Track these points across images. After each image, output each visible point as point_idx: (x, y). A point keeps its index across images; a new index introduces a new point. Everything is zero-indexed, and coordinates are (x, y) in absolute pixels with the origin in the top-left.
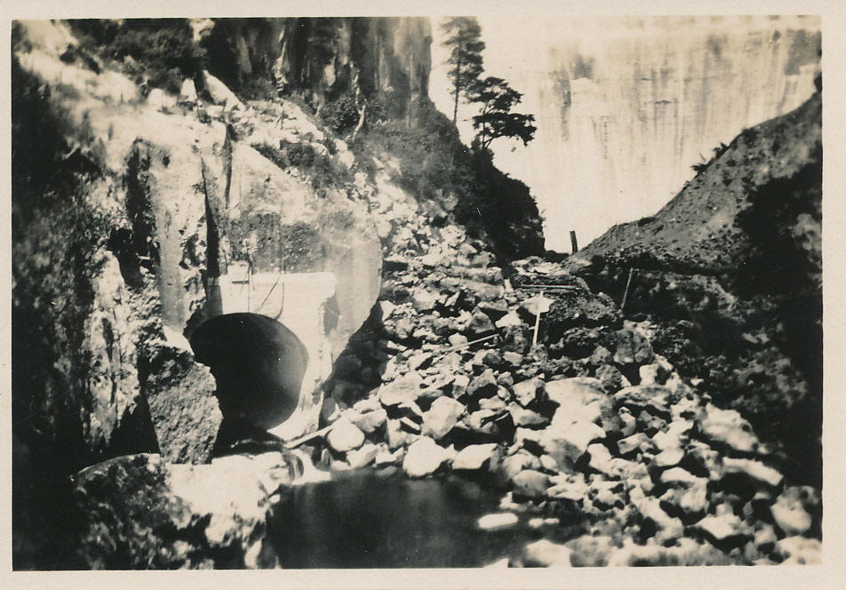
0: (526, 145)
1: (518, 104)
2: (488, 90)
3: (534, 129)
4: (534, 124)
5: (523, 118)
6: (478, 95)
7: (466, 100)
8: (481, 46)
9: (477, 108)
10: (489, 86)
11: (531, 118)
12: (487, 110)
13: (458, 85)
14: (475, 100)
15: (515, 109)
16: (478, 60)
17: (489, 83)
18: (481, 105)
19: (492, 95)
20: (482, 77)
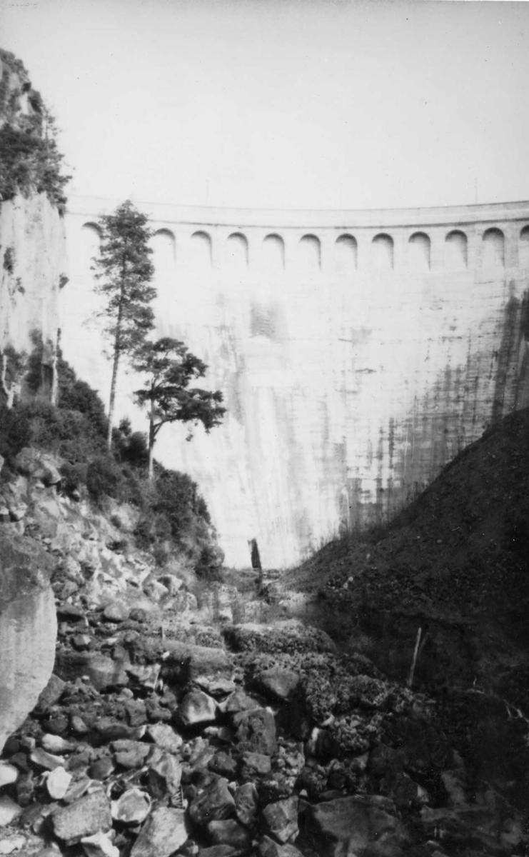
0: (208, 432)
1: (200, 378)
2: (160, 356)
3: (221, 411)
4: (223, 405)
5: (206, 396)
6: (144, 362)
7: (130, 368)
8: (151, 293)
9: (144, 380)
10: (163, 350)
11: (218, 396)
12: (157, 383)
13: (119, 347)
14: (140, 368)
15: (195, 383)
16: (147, 314)
17: (162, 346)
18: (150, 376)
19: (165, 363)
20: (152, 337)
